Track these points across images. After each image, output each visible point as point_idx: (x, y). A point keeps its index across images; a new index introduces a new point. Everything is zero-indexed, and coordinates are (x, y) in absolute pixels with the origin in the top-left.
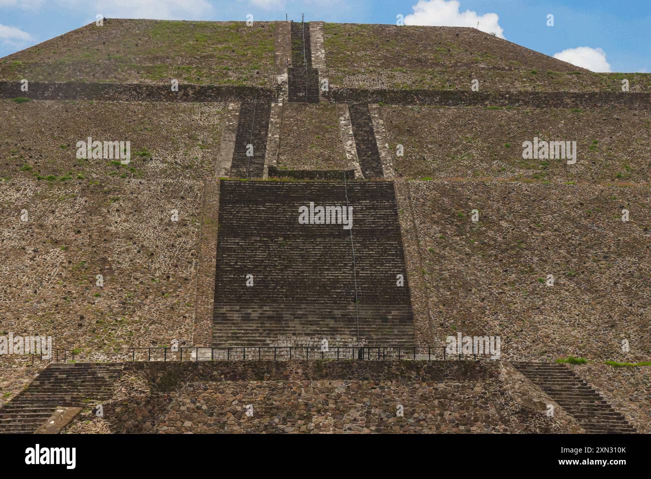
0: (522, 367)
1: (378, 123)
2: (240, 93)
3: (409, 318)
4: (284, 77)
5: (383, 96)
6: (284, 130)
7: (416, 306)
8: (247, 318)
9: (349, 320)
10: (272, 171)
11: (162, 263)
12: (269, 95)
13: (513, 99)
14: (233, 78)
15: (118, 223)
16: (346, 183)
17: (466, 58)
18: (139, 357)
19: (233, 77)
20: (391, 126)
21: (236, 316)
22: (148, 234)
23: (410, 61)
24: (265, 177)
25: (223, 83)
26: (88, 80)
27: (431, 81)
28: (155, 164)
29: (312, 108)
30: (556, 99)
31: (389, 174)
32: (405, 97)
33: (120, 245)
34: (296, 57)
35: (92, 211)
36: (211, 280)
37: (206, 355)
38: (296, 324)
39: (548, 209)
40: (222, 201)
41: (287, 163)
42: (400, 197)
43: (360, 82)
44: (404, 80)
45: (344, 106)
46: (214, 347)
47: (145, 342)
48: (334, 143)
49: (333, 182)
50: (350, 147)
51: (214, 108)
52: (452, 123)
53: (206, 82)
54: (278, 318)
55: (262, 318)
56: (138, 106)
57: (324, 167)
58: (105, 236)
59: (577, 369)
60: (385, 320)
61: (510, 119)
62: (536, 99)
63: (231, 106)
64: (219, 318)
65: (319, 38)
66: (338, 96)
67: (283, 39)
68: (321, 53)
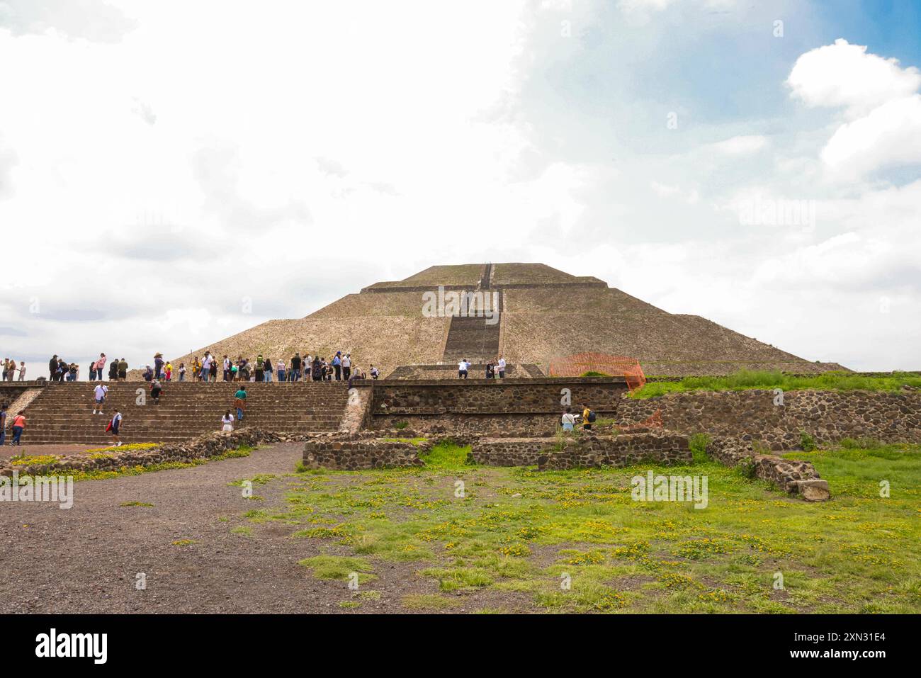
0: (523, 366)
1: (505, 295)
2: (466, 287)
3: (497, 353)
4: (480, 282)
5: (508, 287)
7: (499, 349)
8: (453, 353)
9: (480, 353)
11: (433, 338)
12: (475, 287)
13: (546, 286)
14: (465, 283)
15: (424, 328)
17: (537, 273)
18: (423, 364)
20: (508, 296)
21: (450, 353)
22: (431, 330)
23: (519, 275)
25: (462, 284)
26: (426, 285)
27: (523, 281)
30: (560, 285)
31: (505, 310)
32: (514, 286)
33: (422, 334)
34: (485, 275)
35: (417, 324)
36: (445, 343)
37: (441, 363)
38: (466, 355)
40: (452, 321)
43: (502, 282)
44: (515, 281)
45: (496, 290)
46: (444, 361)
47: (426, 360)
52: (526, 294)
53: (457, 284)
54: (461, 353)
55: (457, 353)
58: (420, 331)
59: (538, 366)
60: (490, 353)
61: (545, 292)
62: (554, 286)
64: (446, 353)
65: (493, 268)
66: (495, 287)
67: (483, 270)
68: (493, 274)
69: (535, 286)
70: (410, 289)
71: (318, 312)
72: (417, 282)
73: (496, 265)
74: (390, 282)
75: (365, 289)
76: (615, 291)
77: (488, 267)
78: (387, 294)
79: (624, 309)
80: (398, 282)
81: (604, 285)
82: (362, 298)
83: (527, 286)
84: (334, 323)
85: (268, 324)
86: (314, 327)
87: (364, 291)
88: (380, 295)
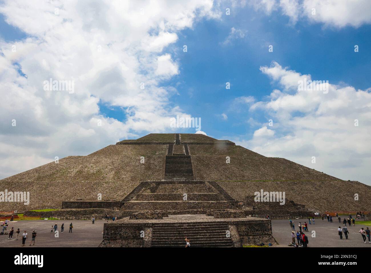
0: (209, 182)
1: (188, 147)
2: (169, 143)
3: (192, 175)
4: (175, 141)
5: (189, 143)
6: (175, 148)
7: (193, 173)
8: (170, 175)
9: (184, 175)
10: (173, 154)
11: (158, 168)
12: (173, 143)
13: (207, 144)
15: (152, 162)
16: (183, 156)
17: (201, 138)
18: (154, 181)
19: (168, 141)
20: (190, 148)
21: (168, 175)
22: (156, 163)
23: (193, 139)
24: (172, 155)
25: (167, 142)
26: (148, 142)
27: (196, 141)
28: (157, 153)
29: (179, 145)
30: (213, 144)
31: (190, 154)
32: (192, 143)
33: (152, 165)
34: (177, 138)
35: (148, 160)
36: (164, 170)
37: (164, 180)
38: (176, 176)
39: (212, 159)
40: (166, 159)
41: (175, 153)
42: (191, 158)
43: (186, 142)
44: (192, 141)
45: (184, 145)
46: (165, 179)
47: (155, 179)
48: (182, 150)
49: (182, 156)
50: (184, 151)
51: (165, 145)
52: (199, 147)
53: (164, 142)
54: (174, 175)
55: (172, 175)
56: (155, 145)
57: (181, 154)
58: (150, 164)
59: (216, 182)
60: (189, 175)
61: (207, 146)
62: (210, 144)
63: (168, 145)
64: (166, 175)
65: (180, 135)
66: (183, 144)
67: (175, 136)
68: (180, 138)
69: (202, 144)
70: (141, 143)
71: (94, 153)
72: (144, 140)
73: (181, 134)
74: (131, 140)
75: (118, 143)
76: (239, 147)
77: (177, 135)
78: (130, 145)
79: (246, 155)
80: (135, 140)
81: (234, 144)
82: (117, 147)
83: (198, 144)
84: (104, 158)
85: (68, 158)
86: (93, 160)
87: (118, 144)
88: (126, 146)
